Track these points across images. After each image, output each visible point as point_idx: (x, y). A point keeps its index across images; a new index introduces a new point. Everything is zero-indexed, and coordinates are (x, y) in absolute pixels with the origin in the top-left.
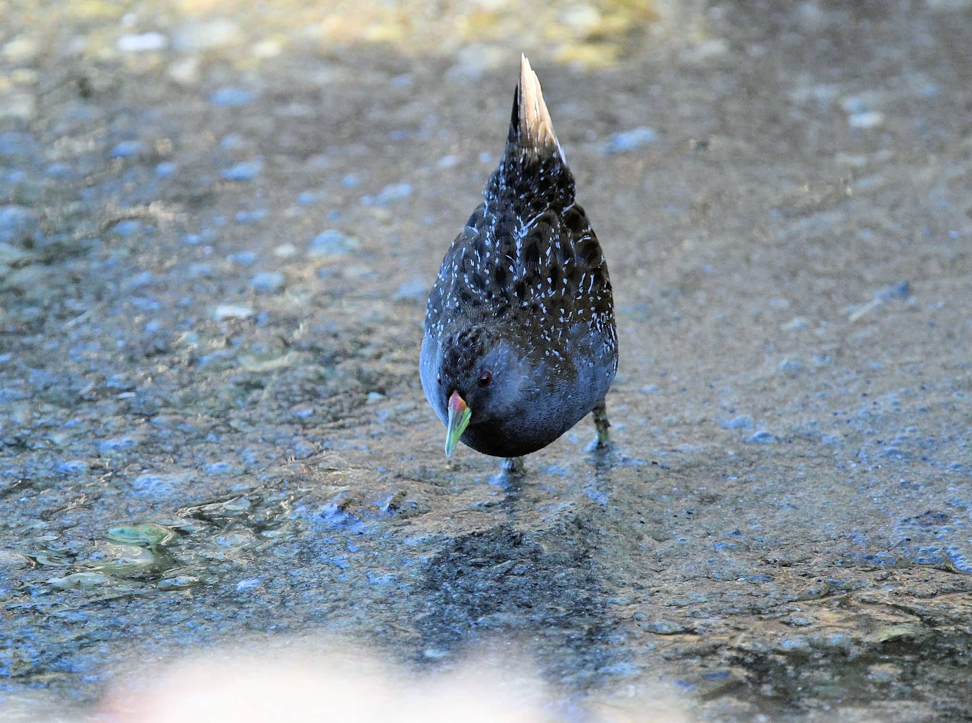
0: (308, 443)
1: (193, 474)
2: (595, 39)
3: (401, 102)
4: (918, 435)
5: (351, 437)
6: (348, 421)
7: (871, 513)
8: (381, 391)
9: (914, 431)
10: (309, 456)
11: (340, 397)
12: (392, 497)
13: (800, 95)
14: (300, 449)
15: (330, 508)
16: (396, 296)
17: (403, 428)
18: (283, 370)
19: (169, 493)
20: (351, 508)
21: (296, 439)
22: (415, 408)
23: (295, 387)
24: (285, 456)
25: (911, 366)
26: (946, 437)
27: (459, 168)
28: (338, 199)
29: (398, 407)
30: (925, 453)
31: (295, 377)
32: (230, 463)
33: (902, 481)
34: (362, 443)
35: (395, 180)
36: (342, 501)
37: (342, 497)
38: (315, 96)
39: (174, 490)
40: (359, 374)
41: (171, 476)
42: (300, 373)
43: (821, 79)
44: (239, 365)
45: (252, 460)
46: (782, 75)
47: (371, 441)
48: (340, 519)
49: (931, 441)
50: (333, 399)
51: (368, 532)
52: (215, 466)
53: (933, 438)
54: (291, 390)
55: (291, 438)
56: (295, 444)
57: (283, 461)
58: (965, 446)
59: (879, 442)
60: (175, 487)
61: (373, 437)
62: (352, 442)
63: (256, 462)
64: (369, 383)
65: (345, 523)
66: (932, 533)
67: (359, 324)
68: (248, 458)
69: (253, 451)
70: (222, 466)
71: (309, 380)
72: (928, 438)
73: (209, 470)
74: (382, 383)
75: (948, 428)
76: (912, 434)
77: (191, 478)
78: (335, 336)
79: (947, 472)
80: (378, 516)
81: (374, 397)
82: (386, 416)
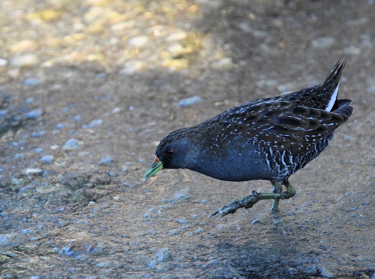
0: (64, 221)
1: (16, 234)
2: (179, 57)
3: (100, 84)
4: (312, 220)
5: (81, 218)
6: (80, 212)
7: (290, 251)
8: (95, 201)
9: (311, 219)
10: (64, 226)
11: (78, 203)
12: (92, 245)
13: (260, 83)
14: (60, 223)
15: (66, 249)
16: (100, 163)
17: (103, 214)
18: (54, 193)
19: (6, 242)
20: (75, 249)
21: (58, 219)
22: (109, 207)
23: (59, 199)
24: (54, 226)
25: (309, 192)
26: (323, 221)
27: (121, 113)
28: (73, 126)
29: (102, 206)
30: (314, 227)
31: (59, 195)
32: (32, 229)
33: (302, 238)
34: (86, 221)
35: (96, 118)
36: (71, 246)
37: (72, 244)
38: (65, 82)
39: (7, 241)
40: (85, 194)
41: (7, 235)
42: (61, 194)
43: (269, 77)
44: (36, 191)
45: (40, 228)
46: (254, 75)
47: (89, 220)
48: (70, 253)
49: (318, 223)
50: (75, 204)
51: (81, 259)
52: (25, 230)
53: (318, 222)
54: (58, 201)
55: (57, 219)
56: (58, 221)
57: (53, 228)
58: (330, 225)
59: (296, 223)
60: (8, 239)
61: (90, 218)
62: (81, 220)
63: (42, 229)
64: (89, 198)
65: (72, 255)
66: (311, 260)
67: (85, 174)
68: (39, 227)
69: (41, 224)
70: (28, 230)
71: (65, 197)
72: (316, 222)
73: (22, 232)
74: (95, 197)
75: (325, 218)
76: (310, 220)
77: (15, 235)
78: (75, 179)
79: (321, 234)
80: (86, 253)
81: (92, 203)
82: (97, 210)
